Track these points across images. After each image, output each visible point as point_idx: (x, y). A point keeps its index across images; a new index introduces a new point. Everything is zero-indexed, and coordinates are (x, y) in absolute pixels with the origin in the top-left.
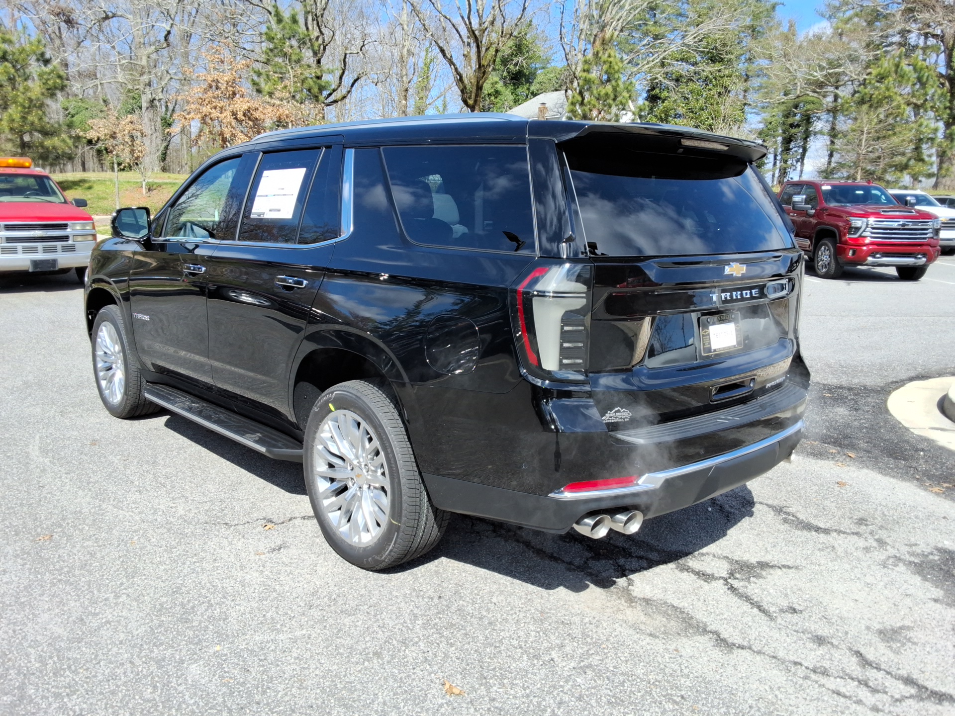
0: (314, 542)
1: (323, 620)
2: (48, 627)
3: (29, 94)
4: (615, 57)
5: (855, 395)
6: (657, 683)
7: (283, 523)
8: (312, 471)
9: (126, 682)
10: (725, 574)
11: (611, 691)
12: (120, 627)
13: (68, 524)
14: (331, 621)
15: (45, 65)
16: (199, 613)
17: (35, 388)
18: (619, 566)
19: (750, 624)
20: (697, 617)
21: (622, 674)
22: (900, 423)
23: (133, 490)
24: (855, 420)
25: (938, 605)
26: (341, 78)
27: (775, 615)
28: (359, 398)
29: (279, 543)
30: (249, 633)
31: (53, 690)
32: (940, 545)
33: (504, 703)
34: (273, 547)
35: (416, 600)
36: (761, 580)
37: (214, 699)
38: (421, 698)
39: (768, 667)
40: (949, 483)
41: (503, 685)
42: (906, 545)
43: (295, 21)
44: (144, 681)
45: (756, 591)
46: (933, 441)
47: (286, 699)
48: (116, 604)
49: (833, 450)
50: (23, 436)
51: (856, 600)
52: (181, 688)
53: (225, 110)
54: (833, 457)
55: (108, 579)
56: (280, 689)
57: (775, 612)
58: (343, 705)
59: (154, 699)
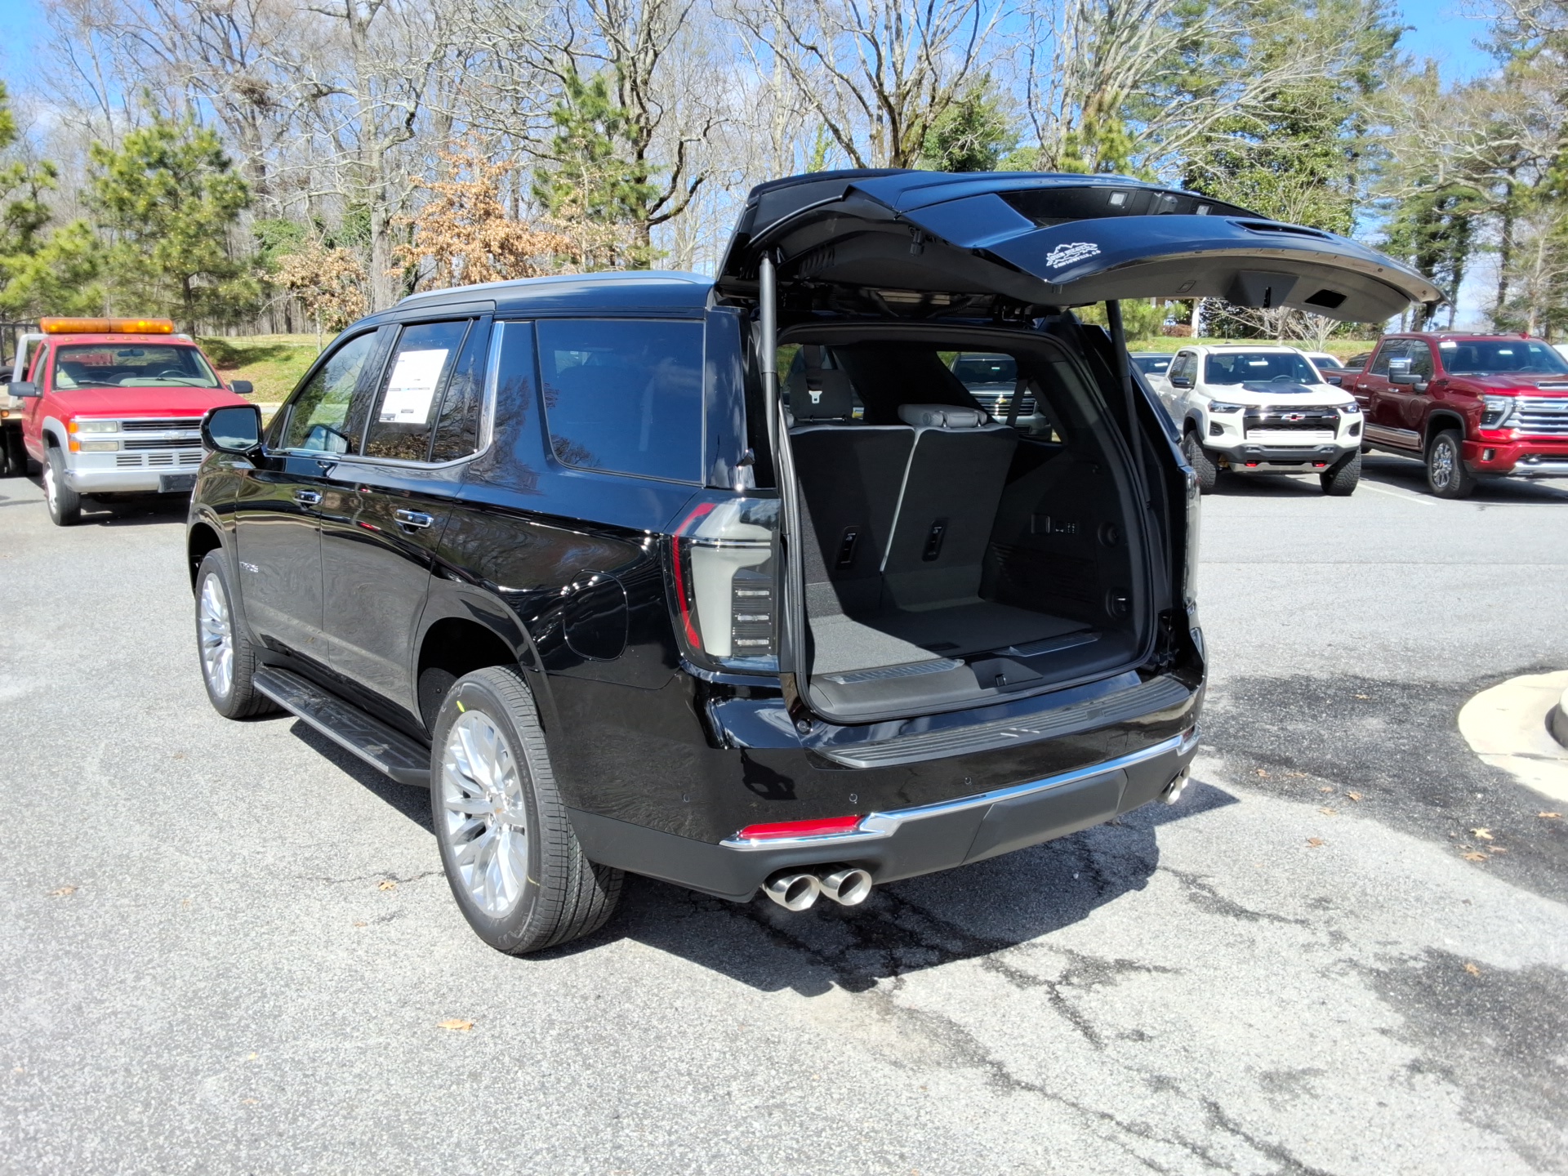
0: (444, 909)
1: (417, 1022)
2: (31, 1017)
3: (197, 216)
4: (1119, 132)
5: (1410, 697)
6: (872, 1134)
7: (410, 880)
8: (441, 803)
9: (110, 1096)
10: (1054, 977)
11: (798, 1142)
12: (128, 1021)
13: (105, 872)
14: (426, 1025)
15: (222, 171)
16: (243, 1006)
17: (123, 671)
18: (893, 958)
19: (1059, 1053)
20: (980, 1040)
21: (826, 1119)
22: (1467, 745)
23: (213, 825)
24: (1389, 739)
25: (1385, 1039)
26: (674, 179)
27: (1106, 1041)
28: (491, 693)
29: (394, 908)
30: (304, 1037)
31: (8, 1103)
32: (1435, 946)
33: (633, 1152)
34: (383, 914)
35: (561, 1000)
36: (1109, 988)
37: (223, 1125)
38: (514, 1140)
39: (1056, 1119)
40: (1505, 845)
41: (640, 1127)
42: (1378, 943)
43: (600, 92)
44: (135, 1097)
45: (1093, 1004)
46: (1510, 775)
47: (322, 1131)
48: (134, 988)
49: (1327, 786)
50: (84, 743)
51: (1251, 1026)
52: (181, 1109)
53: (474, 239)
54: (1320, 798)
55: (133, 953)
56: (317, 1117)
57: (1108, 1038)
58: (399, 1144)
59: (141, 1122)
